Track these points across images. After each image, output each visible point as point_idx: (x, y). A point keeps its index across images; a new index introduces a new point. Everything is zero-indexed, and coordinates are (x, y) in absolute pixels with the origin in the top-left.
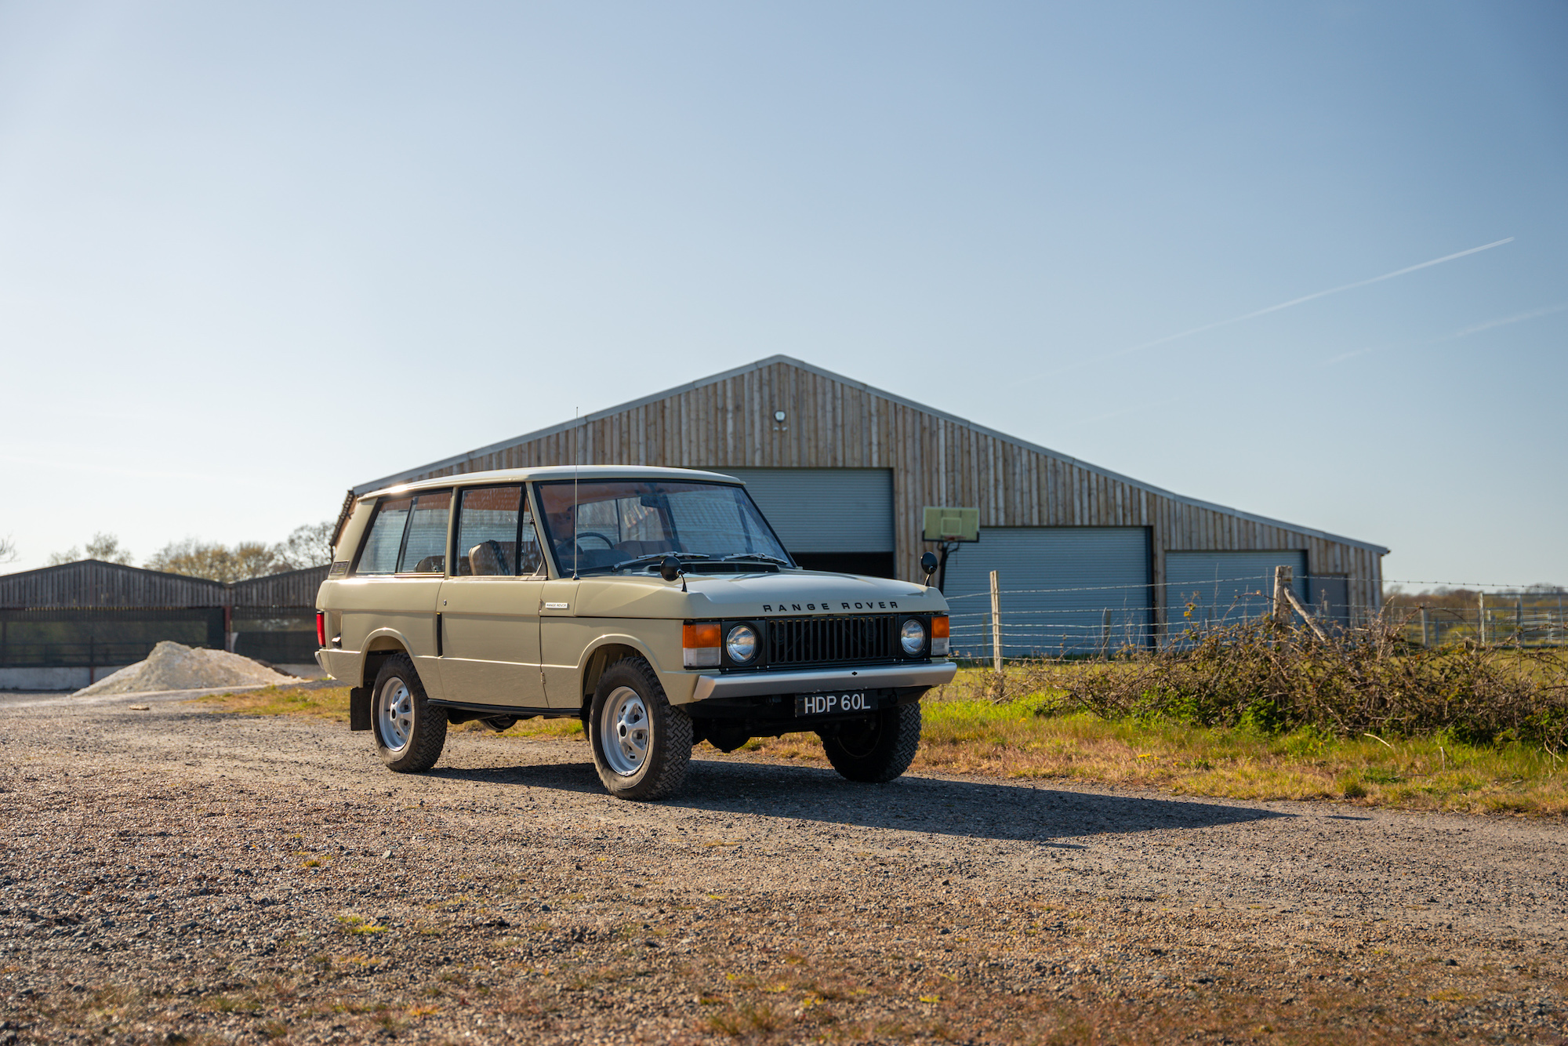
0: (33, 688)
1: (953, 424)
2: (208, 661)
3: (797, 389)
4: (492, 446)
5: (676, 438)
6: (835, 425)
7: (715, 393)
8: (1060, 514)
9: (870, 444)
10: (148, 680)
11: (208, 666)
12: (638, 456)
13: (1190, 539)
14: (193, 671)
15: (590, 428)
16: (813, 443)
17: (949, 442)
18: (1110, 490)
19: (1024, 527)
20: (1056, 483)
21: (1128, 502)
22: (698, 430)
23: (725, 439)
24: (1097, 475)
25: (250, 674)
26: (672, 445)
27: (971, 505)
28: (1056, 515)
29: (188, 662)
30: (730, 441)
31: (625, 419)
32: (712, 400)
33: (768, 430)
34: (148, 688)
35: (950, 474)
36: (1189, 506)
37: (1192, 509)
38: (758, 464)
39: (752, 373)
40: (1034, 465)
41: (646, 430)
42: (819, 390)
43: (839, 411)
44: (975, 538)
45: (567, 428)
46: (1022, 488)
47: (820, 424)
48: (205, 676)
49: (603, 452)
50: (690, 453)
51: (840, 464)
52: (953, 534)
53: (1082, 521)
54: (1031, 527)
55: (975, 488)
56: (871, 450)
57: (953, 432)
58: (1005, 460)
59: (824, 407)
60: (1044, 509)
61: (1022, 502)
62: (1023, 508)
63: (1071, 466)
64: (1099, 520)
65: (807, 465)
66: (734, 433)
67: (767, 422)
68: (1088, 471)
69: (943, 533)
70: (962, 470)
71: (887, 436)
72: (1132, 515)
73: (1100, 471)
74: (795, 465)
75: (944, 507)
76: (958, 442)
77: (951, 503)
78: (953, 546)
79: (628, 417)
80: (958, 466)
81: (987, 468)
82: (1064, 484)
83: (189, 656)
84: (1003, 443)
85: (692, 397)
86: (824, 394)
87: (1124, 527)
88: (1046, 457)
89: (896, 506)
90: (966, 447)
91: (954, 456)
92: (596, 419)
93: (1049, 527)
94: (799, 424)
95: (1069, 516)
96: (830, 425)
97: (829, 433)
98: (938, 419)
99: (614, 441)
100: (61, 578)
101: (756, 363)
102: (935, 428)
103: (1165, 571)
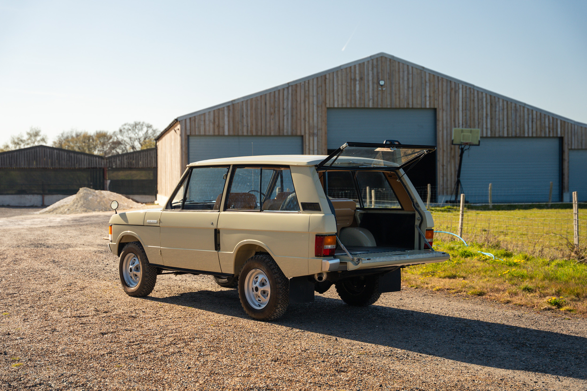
0: (17, 205)
1: (466, 87)
2: (104, 197)
3: (390, 69)
4: (244, 98)
5: (331, 93)
6: (408, 87)
7: (351, 71)
8: (518, 131)
9: (426, 96)
10: (77, 206)
11: (104, 199)
12: (313, 102)
13: (582, 143)
14: (98, 202)
15: (290, 88)
16: (397, 96)
17: (464, 96)
18: (543, 119)
19: (500, 137)
20: (516, 116)
21: (551, 125)
22: (342, 89)
23: (355, 94)
24: (537, 112)
25: (123, 203)
26: (330, 97)
27: (474, 127)
28: (516, 132)
29: (95, 197)
30: (358, 95)
31: (307, 84)
32: (349, 75)
33: (376, 89)
34: (77, 210)
35: (464, 111)
36: (582, 127)
37: (583, 128)
38: (371, 106)
39: (368, 61)
40: (505, 107)
41: (317, 89)
42: (401, 70)
43: (411, 80)
44: (477, 143)
45: (279, 89)
46: (499, 118)
47: (401, 87)
48: (103, 204)
49: (296, 100)
50: (338, 101)
51: (411, 106)
52: (467, 141)
53: (528, 134)
54: (503, 137)
55: (476, 118)
56: (426, 99)
57: (466, 91)
58: (491, 105)
59: (403, 78)
60: (510, 129)
61: (499, 125)
62: (499, 128)
63: (524, 107)
64: (537, 134)
65: (395, 107)
66: (360, 91)
67: (376, 86)
68: (532, 110)
69: (462, 141)
70: (470, 109)
71: (434, 92)
72: (553, 131)
73: (537, 110)
74: (389, 107)
75: (461, 128)
76: (468, 96)
77: (464, 126)
78: (467, 147)
79: (309, 83)
80: (468, 107)
81: (482, 108)
82: (520, 116)
83: (95, 195)
84: (491, 96)
85: (339, 73)
86: (404, 72)
87: (549, 137)
88: (511, 103)
89: (438, 127)
90: (472, 98)
91: (466, 102)
92: (293, 84)
93: (512, 137)
94: (391, 87)
95: (522, 132)
96: (406, 87)
97: (406, 91)
98: (459, 84)
99: (302, 95)
100: (28, 154)
101: (371, 57)
102: (457, 89)
103: (569, 159)
